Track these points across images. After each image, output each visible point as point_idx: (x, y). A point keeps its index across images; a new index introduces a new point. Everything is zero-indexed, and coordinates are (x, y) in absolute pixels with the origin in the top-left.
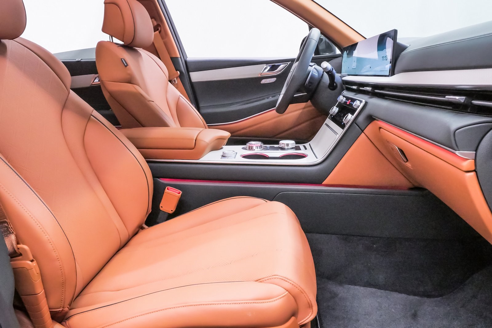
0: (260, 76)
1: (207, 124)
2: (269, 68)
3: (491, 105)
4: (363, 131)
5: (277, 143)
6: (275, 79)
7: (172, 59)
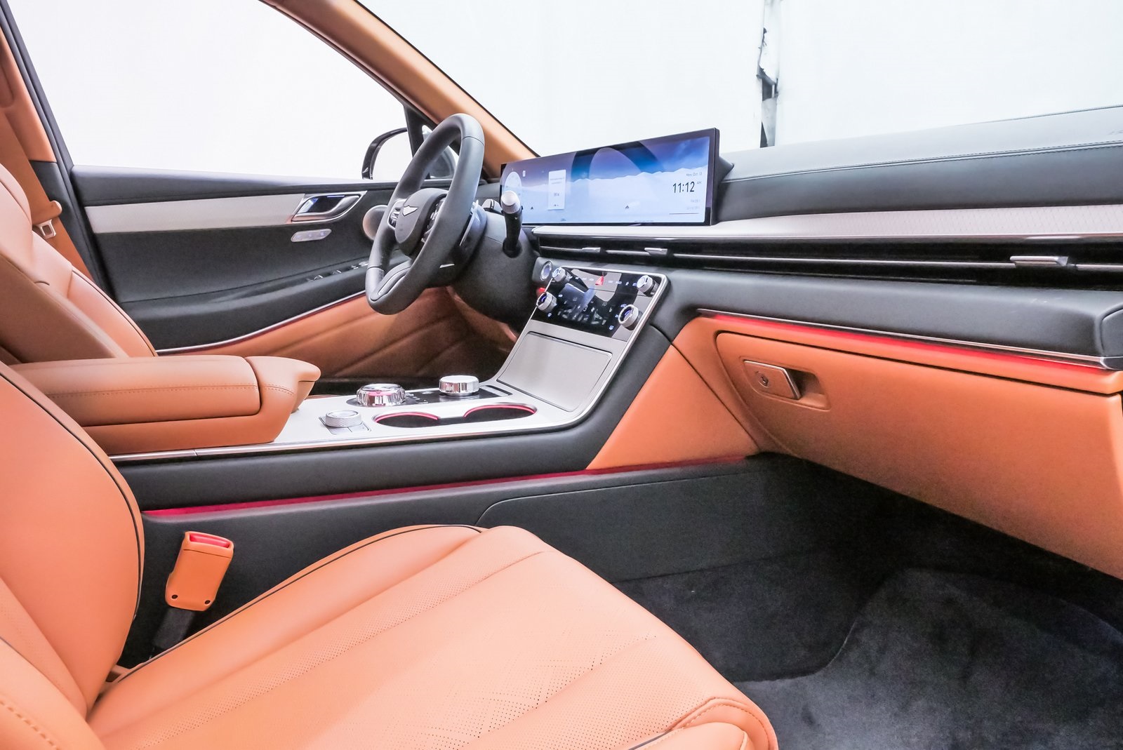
0: (289, 223)
1: (156, 349)
2: (311, 203)
3: (1121, 269)
4: (670, 341)
5: (435, 383)
6: (329, 231)
7: (35, 164)
